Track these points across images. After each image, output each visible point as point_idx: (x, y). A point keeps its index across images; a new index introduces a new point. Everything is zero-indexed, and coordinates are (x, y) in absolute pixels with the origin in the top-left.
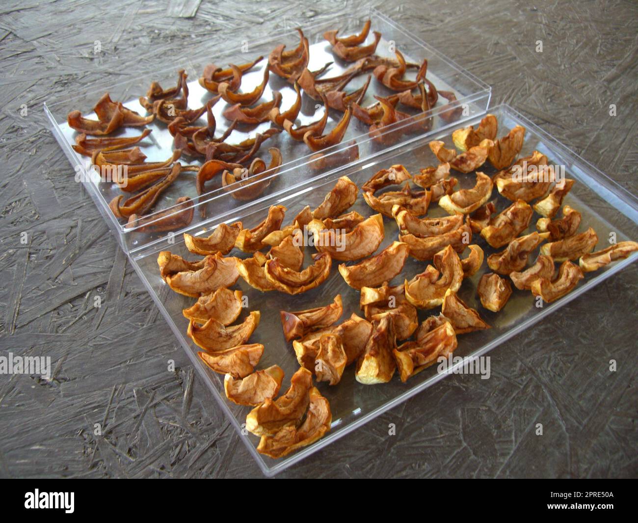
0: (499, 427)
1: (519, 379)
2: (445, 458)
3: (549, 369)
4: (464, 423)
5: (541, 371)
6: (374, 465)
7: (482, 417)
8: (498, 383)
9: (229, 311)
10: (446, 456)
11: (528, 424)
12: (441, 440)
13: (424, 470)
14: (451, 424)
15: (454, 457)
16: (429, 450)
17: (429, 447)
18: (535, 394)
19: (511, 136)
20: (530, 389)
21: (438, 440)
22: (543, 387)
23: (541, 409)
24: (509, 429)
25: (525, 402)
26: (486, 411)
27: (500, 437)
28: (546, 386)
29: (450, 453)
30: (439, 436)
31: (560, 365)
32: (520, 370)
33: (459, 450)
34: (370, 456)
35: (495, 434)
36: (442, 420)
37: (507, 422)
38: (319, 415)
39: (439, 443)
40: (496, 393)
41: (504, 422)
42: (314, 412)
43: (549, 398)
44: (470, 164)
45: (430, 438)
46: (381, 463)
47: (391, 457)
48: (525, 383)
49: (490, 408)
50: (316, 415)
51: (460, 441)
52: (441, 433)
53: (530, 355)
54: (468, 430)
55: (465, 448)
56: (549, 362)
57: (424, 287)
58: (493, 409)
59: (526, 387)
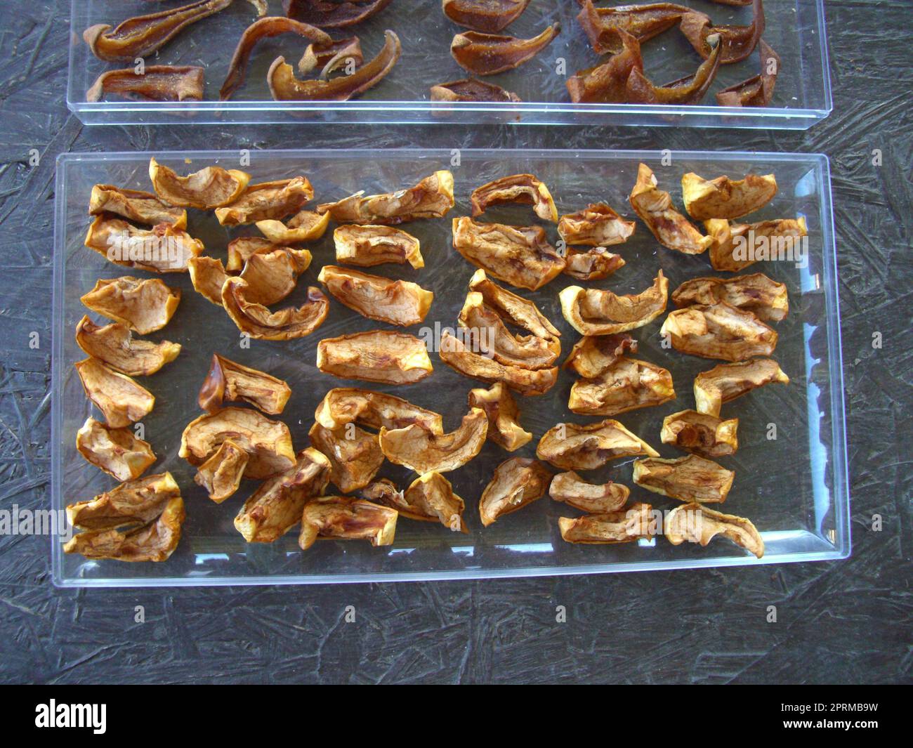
0: (373, 658)
1: (450, 615)
2: (284, 654)
3: (497, 625)
4: (337, 628)
5: (486, 622)
6: (200, 616)
7: (364, 634)
8: (419, 604)
9: (153, 312)
10: (287, 654)
11: (411, 675)
12: (296, 632)
13: (251, 654)
14: (322, 622)
15: (295, 660)
16: (273, 636)
17: (276, 632)
18: (451, 646)
19: (779, 228)
20: (450, 635)
21: (292, 630)
22: (469, 642)
23: (442, 667)
24: (383, 667)
25: (430, 648)
26: (375, 630)
27: (365, 670)
28: (473, 642)
29: (295, 653)
30: (296, 627)
31: (516, 628)
32: (460, 604)
33: (307, 656)
34: (203, 602)
35: (362, 663)
36: (315, 609)
37: (388, 658)
38: (163, 537)
39: (292, 634)
40: (406, 616)
41: (384, 656)
42: (159, 530)
43: (464, 660)
44: (674, 237)
45: (284, 622)
46: (210, 618)
47: (226, 618)
48: (451, 624)
49: (383, 628)
50: (160, 536)
51: (316, 647)
52: (302, 625)
53: (490, 593)
54: (336, 639)
55: (315, 659)
56: (504, 616)
57: (414, 437)
58: (385, 634)
59: (449, 629)
